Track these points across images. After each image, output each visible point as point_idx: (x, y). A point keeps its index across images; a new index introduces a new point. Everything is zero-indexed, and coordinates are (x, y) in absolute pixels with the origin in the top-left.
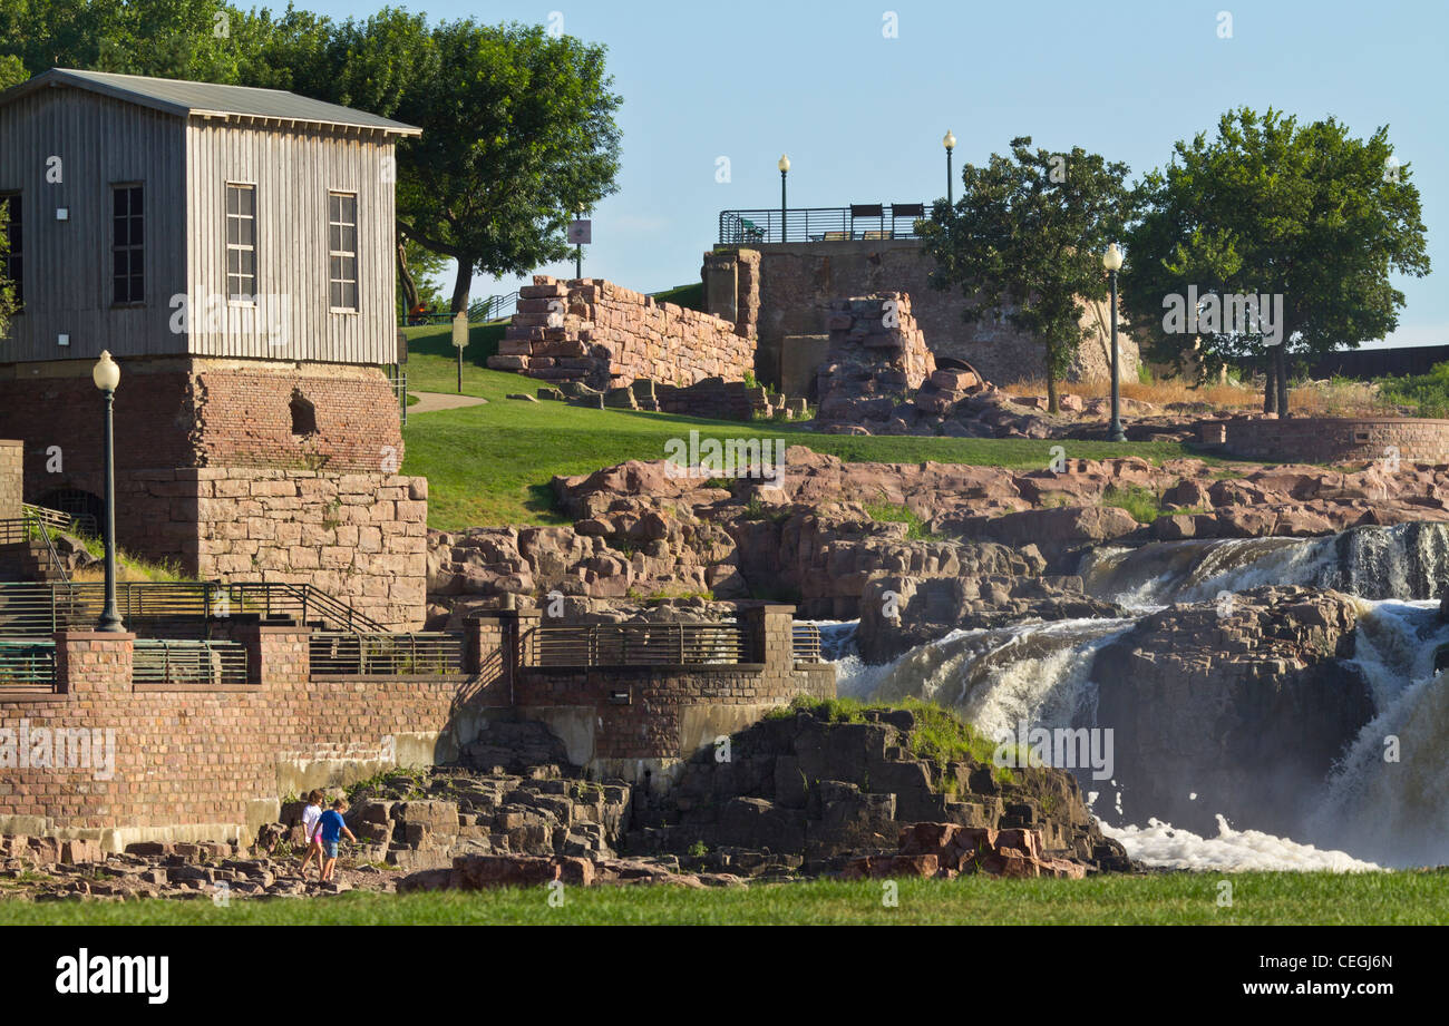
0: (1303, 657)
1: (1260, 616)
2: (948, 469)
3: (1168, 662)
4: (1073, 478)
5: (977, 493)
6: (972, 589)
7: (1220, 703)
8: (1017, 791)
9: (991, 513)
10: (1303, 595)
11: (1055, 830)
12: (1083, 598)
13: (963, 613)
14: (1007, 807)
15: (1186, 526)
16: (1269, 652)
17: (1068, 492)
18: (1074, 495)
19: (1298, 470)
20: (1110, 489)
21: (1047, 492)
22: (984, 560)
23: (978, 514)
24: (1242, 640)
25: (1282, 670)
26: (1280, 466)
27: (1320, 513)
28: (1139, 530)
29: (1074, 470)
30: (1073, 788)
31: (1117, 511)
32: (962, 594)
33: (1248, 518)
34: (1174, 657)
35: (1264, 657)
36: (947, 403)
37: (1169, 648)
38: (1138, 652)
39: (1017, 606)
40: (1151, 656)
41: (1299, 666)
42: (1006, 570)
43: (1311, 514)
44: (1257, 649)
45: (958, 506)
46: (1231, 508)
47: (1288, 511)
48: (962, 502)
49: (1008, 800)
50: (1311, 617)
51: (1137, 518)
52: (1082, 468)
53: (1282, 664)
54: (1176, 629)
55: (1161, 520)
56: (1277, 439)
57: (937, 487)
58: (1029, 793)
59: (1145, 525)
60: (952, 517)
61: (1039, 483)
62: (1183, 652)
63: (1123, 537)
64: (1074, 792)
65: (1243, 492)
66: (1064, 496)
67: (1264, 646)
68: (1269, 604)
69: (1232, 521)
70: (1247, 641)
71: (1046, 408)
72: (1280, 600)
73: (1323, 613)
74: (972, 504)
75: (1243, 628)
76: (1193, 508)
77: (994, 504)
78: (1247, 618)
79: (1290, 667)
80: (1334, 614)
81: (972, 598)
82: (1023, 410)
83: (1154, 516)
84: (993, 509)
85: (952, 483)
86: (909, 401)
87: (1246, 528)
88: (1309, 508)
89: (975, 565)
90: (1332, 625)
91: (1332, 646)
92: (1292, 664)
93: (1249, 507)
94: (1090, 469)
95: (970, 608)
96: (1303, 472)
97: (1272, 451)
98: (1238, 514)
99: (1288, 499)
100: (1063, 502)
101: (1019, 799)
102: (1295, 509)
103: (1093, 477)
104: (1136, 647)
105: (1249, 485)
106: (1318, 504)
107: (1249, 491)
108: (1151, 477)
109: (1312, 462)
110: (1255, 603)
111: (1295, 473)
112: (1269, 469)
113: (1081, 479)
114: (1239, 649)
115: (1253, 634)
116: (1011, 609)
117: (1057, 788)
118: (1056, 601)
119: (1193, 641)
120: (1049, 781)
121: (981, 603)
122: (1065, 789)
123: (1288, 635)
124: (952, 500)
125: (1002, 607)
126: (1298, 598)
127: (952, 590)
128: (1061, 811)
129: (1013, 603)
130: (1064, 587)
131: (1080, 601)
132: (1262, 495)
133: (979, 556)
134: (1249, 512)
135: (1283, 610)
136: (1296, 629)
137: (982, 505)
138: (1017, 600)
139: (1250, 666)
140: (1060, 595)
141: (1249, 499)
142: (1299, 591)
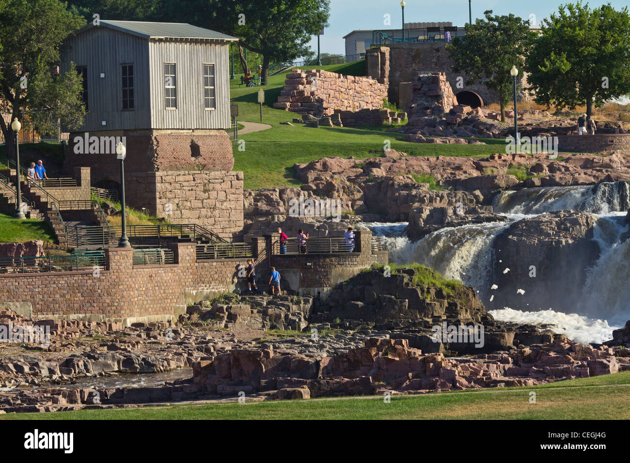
0: (572, 238)
1: (556, 222)
2: (448, 159)
3: (521, 240)
4: (496, 161)
5: (459, 168)
6: (450, 211)
7: (541, 256)
8: (453, 297)
9: (463, 177)
10: (573, 214)
11: (466, 311)
12: (492, 214)
13: (447, 221)
14: (449, 303)
15: (537, 182)
16: (559, 236)
17: (494, 167)
18: (497, 168)
19: (585, 156)
20: (511, 166)
21: (486, 167)
22: (457, 198)
23: (458, 177)
24: (549, 232)
25: (564, 243)
26: (578, 154)
27: (590, 175)
28: (519, 184)
29: (497, 158)
30: (474, 295)
31: (511, 176)
32: (446, 213)
33: (561, 178)
34: (523, 238)
35: (557, 238)
36: (459, 120)
37: (522, 235)
38: (510, 237)
39: (467, 218)
40: (515, 238)
41: (570, 242)
42: (466, 201)
43: (586, 176)
44: (555, 235)
45: (451, 174)
46: (554, 174)
47: (577, 175)
48: (453, 172)
49: (449, 301)
50: (575, 222)
51: (519, 179)
52: (500, 157)
53: (564, 241)
54: (525, 227)
55: (528, 179)
56: (578, 143)
57: (443, 166)
58: (457, 297)
59: (522, 182)
60: (448, 179)
61: (483, 163)
62: (527, 237)
63: (513, 187)
64: (474, 297)
65: (561, 167)
66: (492, 168)
67: (557, 234)
68: (560, 218)
69: (555, 180)
70: (551, 232)
71: (500, 119)
72: (564, 215)
73: (580, 220)
74: (457, 172)
75: (550, 227)
76: (541, 174)
77: (465, 172)
78: (551, 223)
79: (567, 242)
80: (585, 221)
81: (450, 215)
82: (490, 121)
83: (525, 179)
84: (464, 175)
85: (449, 164)
86: (444, 119)
87: (560, 182)
88: (585, 174)
89: (454, 200)
90: (584, 225)
91: (584, 233)
92: (568, 241)
93: (563, 173)
94: (503, 158)
95: (450, 219)
96: (587, 157)
97: (576, 148)
98: (558, 176)
99: (579, 169)
100: (492, 171)
101: (453, 300)
102: (579, 174)
103: (504, 161)
104: (510, 234)
105: (563, 163)
106: (589, 171)
107: (563, 166)
108: (527, 160)
109: (591, 152)
110: (555, 217)
111: (584, 157)
112: (574, 155)
113: (500, 162)
114: (548, 235)
115: (553, 229)
116: (465, 219)
117: (468, 295)
118: (482, 215)
119: (531, 232)
120: (465, 293)
121: (454, 217)
122: (471, 295)
123: (566, 229)
124: (449, 171)
125: (461, 219)
126: (571, 215)
127: (442, 212)
128: (469, 304)
129: (466, 217)
130: (485, 210)
131: (491, 215)
132: (568, 168)
133: (455, 196)
134: (561, 176)
135: (565, 220)
136: (570, 227)
137: (461, 173)
138: (467, 215)
139: (552, 242)
140: (484, 213)
141: (563, 170)
142: (572, 211)
